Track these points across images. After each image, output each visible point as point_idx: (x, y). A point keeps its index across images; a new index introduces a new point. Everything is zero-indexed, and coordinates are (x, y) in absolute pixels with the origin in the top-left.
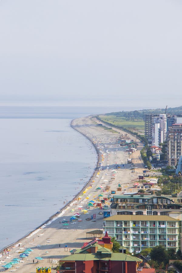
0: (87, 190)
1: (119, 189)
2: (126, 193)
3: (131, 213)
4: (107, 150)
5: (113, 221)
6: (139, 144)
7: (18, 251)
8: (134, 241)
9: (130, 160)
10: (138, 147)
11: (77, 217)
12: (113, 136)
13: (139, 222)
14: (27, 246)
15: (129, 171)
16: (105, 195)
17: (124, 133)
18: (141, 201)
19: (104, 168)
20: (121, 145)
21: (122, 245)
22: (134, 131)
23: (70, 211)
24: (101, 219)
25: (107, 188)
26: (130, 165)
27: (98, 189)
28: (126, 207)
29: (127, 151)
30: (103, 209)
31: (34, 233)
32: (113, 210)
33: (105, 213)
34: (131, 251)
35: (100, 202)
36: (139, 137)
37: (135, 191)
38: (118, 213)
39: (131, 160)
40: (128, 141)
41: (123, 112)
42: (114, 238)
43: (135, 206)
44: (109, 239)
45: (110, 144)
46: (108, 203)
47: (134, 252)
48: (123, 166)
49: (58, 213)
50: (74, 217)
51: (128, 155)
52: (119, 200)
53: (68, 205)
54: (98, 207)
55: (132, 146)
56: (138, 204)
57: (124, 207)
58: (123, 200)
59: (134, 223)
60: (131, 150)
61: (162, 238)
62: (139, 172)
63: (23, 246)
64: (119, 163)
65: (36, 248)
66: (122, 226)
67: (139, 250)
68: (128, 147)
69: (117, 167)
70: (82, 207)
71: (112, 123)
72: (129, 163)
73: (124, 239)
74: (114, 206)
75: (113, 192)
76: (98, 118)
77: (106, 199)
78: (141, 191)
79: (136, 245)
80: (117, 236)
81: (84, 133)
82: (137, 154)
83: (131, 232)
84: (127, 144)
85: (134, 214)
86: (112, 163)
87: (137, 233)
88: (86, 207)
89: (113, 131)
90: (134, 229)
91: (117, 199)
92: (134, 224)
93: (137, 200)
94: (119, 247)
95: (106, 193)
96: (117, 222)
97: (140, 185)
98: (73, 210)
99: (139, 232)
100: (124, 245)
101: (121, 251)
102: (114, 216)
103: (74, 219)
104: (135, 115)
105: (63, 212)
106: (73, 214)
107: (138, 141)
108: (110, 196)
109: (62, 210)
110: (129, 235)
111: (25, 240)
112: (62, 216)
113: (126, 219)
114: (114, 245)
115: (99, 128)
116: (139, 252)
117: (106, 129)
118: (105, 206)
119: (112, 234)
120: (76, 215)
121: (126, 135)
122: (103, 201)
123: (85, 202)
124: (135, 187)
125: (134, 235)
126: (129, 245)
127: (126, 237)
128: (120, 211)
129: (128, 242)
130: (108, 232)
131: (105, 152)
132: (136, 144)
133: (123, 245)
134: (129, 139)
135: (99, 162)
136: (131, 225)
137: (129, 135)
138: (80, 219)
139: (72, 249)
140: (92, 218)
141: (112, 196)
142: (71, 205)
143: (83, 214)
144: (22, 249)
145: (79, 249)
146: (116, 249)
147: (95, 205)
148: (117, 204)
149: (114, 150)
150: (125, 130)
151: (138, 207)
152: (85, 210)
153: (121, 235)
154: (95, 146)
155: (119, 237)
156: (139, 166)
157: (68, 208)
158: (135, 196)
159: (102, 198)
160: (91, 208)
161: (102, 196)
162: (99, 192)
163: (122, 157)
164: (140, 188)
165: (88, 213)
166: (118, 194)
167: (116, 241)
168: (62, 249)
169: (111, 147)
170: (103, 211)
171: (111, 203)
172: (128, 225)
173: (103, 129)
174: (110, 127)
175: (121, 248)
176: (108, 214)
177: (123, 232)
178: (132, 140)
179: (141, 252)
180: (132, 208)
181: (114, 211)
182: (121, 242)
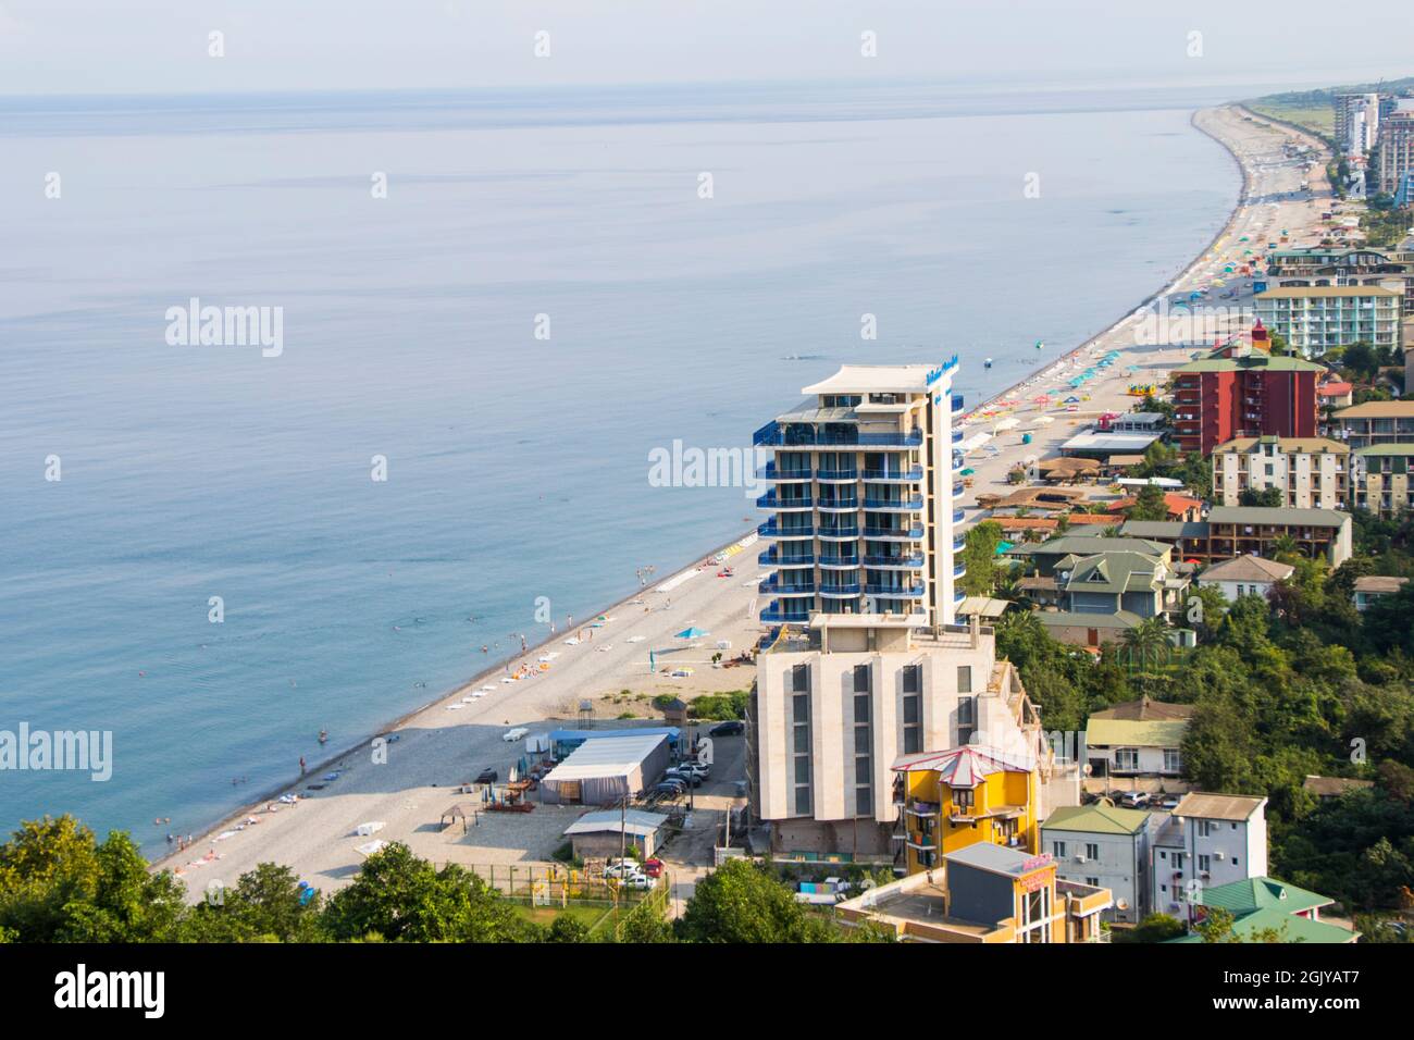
0: (1221, 242)
1: (1284, 240)
2: (1297, 246)
3: (1306, 284)
4: (1262, 167)
5: (1272, 299)
6: (1323, 153)
7: (1094, 356)
8: (1311, 335)
9: (1305, 183)
10: (1321, 158)
11: (1204, 293)
12: (1273, 139)
13: (1321, 299)
14: (1110, 347)
15: (1302, 206)
16: (1256, 250)
17: (1294, 134)
18: (1325, 260)
19: (1255, 201)
20: (1288, 156)
21: (1288, 342)
22: (1314, 129)
23: (1190, 283)
24: (1249, 295)
25: (1260, 239)
26: (1305, 194)
27: (1245, 240)
28: (1297, 273)
29: (1300, 167)
30: (1253, 277)
31: (1122, 324)
32: (1272, 279)
33: (1256, 284)
34: (1306, 353)
35: (1247, 265)
36: (1323, 139)
37: (1316, 242)
38: (1282, 284)
39: (1309, 182)
40: (1302, 149)
41: (1292, 94)
42: (1273, 330)
43: (1315, 269)
44: (1265, 332)
45: (1266, 154)
46: (1262, 267)
47: (1312, 355)
48: (1292, 196)
49: (1167, 286)
50: (1198, 294)
51: (1301, 175)
52: (1284, 260)
53: (1186, 271)
54: (1244, 274)
55: (1308, 156)
56: (1320, 267)
57: (1293, 273)
58: (1292, 260)
59: (1313, 301)
60: (1308, 166)
61: (1365, 327)
62: (1324, 205)
63: (1103, 347)
64: (1283, 189)
65: (1127, 349)
66: (1288, 307)
67: (1322, 350)
68: (1302, 160)
69: (1279, 198)
70: (1212, 274)
71: (1270, 115)
72: (1304, 189)
73: (1292, 331)
74: (1275, 271)
75: (1271, 246)
76: (1243, 106)
77: (1258, 259)
78: (1326, 242)
79: (1315, 342)
80: (1280, 326)
81: (1216, 136)
82: (1318, 171)
83: (1307, 318)
84: (1300, 154)
85: (1313, 284)
86: (1270, 192)
87: (1317, 319)
88: (1220, 275)
89: (1273, 131)
90: (1312, 312)
91: (1280, 259)
92: (1312, 303)
93: (1318, 259)
94: (1282, 345)
95: (1259, 246)
96: (1280, 301)
97: (1324, 230)
98: (1196, 280)
99: (1322, 319)
100: (1293, 343)
101: (1286, 354)
102: (1274, 289)
103: (1197, 297)
104: (1314, 99)
105: (1177, 285)
106: (1196, 288)
107: (1321, 147)
108: (1267, 253)
109: (1173, 280)
110: (1302, 323)
111: (1107, 336)
112: (1175, 291)
113: (1297, 296)
114: (1273, 343)
115: (1246, 125)
116: (1322, 354)
117: (1261, 126)
118: (1257, 272)
119: (1270, 324)
120: (1201, 290)
121: (1299, 136)
122: (1252, 263)
123: (1218, 265)
124: (1314, 234)
125: (1311, 323)
126: (1302, 343)
127: (1297, 327)
128: (1285, 280)
129: (1299, 337)
130: (1262, 320)
131: (1258, 171)
132: (1318, 154)
133: (1291, 342)
134: (1303, 143)
135: (1246, 190)
136: (1307, 305)
137: (1305, 137)
138: (1208, 297)
139: (1194, 351)
140: (1232, 295)
141: (1271, 251)
142: (1192, 271)
143: (1214, 287)
144: (1102, 353)
145: (1207, 352)
146: (1276, 349)
147: (1239, 270)
148: (1279, 268)
149: (1274, 165)
150: (1296, 127)
151: (1320, 272)
152: (1219, 281)
153: (1287, 324)
154: (1237, 159)
155: (1283, 328)
156: (1322, 194)
157: (1187, 276)
158: (1314, 252)
159: (1250, 258)
160: (1230, 276)
161: (1248, 252)
162: (1244, 247)
163: (1290, 180)
164: (1325, 237)
165: (1224, 286)
166: (1282, 249)
167: (1277, 335)
168: (1176, 352)
169: (1268, 159)
170: (1253, 280)
171: (1268, 266)
172: (1300, 305)
173: (1253, 127)
174: (1266, 122)
175: (1285, 348)
176: (1260, 287)
177: (1291, 319)
178: (1310, 147)
179: (1325, 354)
180: (1309, 273)
181: (1274, 282)
182: (1287, 336)
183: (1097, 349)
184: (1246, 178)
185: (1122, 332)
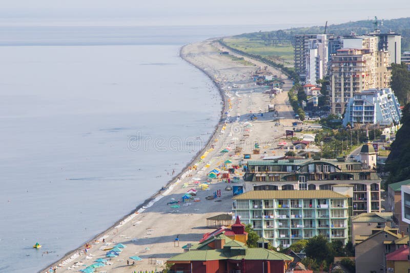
0: (206, 154)
1: (256, 152)
2: (267, 156)
3: (275, 188)
4: (237, 92)
5: (247, 200)
6: (285, 82)
7: (104, 247)
8: (280, 231)
9: (272, 106)
10: (284, 86)
11: (193, 195)
12: (246, 70)
13: (286, 200)
14: (117, 240)
15: (270, 124)
16: (234, 161)
17: (262, 65)
18: (289, 169)
19: (232, 120)
20: (258, 84)
21: (261, 236)
22: (277, 62)
23: (182, 186)
24: (229, 197)
25: (238, 151)
26: (272, 114)
27: (224, 152)
28: (267, 178)
29: (267, 93)
30: (232, 182)
31: (126, 220)
32: (248, 184)
33: (235, 188)
34: (276, 245)
35: (227, 172)
36: (285, 70)
37: (282, 154)
38: (255, 188)
39: (275, 106)
40: (269, 78)
41: (260, 33)
42: (249, 226)
43: (281, 176)
44: (243, 227)
45: (241, 82)
46: (239, 173)
47: (281, 246)
48: (262, 116)
49: (163, 189)
50: (188, 196)
51: (268, 99)
52: (256, 168)
53: (178, 177)
54: (225, 180)
55: (274, 85)
56: (284, 174)
57: (264, 179)
58: (263, 168)
59: (280, 202)
60: (274, 92)
61: (323, 224)
62: (287, 124)
63: (111, 241)
64: (255, 111)
65: (131, 242)
66: (261, 207)
67: (289, 243)
68: (270, 87)
69: (252, 117)
70: (200, 179)
71: (243, 50)
72: (271, 110)
73: (264, 227)
74: (249, 177)
75: (247, 156)
76: (223, 44)
77: (236, 167)
78: (290, 154)
79: (283, 236)
80: (254, 222)
81: (201, 67)
82: (282, 97)
83: (276, 215)
84: (268, 83)
85: (280, 188)
86: (245, 112)
87: (284, 217)
88: (206, 180)
89: (245, 63)
90: (279, 211)
91: (253, 167)
92: (280, 204)
93: (284, 168)
94: (257, 239)
95: (236, 157)
96: (254, 202)
97: (288, 144)
98: (186, 185)
99: (288, 217)
100: (265, 237)
101: (260, 245)
102: (249, 191)
103: (187, 198)
104: (278, 37)
105: (171, 188)
106: (186, 190)
107: (284, 77)
108: (242, 163)
109: (169, 184)
110: (272, 221)
111: (114, 231)
112: (170, 193)
113: (267, 198)
114: (249, 237)
115: (224, 58)
116: (289, 246)
117: (235, 59)
118: (235, 178)
119: (247, 220)
120: (191, 192)
121: (266, 68)
122: (231, 171)
123: (203, 171)
124: (280, 147)
125: (280, 220)
126: (273, 237)
127: (268, 224)
128: (258, 184)
129: (270, 231)
130: (240, 217)
131: (234, 95)
132: (281, 82)
133: (264, 236)
134: (270, 74)
135: (225, 111)
136: (276, 205)
137: (270, 69)
138: (197, 199)
139: (185, 243)
140: (215, 196)
141: (246, 161)
142: (183, 176)
143: (201, 189)
144: (109, 245)
145: (196, 244)
146: (252, 242)
147: (220, 176)
148: (253, 175)
149: (247, 91)
150: (264, 60)
151: (285, 178)
152: (205, 185)
153: (261, 221)
154: (217, 85)
155: (257, 224)
156: (286, 115)
157: (178, 181)
158: (281, 162)
159: (229, 166)
160: (214, 181)
161: (229, 162)
162: (225, 157)
163: (259, 102)
164: (289, 150)
165: (209, 189)
166: (255, 159)
167: (252, 230)
168: (171, 244)
169: (242, 86)
170: (232, 185)
171: (244, 173)
172: (270, 205)
173: (230, 60)
174: (241, 57)
175: (260, 241)
176: (240, 189)
177: (264, 216)
178: (275, 76)
179: (291, 247)
180: (277, 179)
181: (249, 186)
182: (261, 231)
183: (107, 241)
184: (224, 102)
185: (127, 227)
